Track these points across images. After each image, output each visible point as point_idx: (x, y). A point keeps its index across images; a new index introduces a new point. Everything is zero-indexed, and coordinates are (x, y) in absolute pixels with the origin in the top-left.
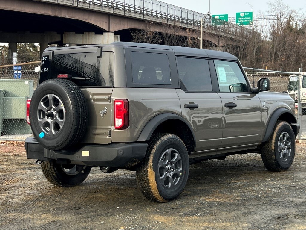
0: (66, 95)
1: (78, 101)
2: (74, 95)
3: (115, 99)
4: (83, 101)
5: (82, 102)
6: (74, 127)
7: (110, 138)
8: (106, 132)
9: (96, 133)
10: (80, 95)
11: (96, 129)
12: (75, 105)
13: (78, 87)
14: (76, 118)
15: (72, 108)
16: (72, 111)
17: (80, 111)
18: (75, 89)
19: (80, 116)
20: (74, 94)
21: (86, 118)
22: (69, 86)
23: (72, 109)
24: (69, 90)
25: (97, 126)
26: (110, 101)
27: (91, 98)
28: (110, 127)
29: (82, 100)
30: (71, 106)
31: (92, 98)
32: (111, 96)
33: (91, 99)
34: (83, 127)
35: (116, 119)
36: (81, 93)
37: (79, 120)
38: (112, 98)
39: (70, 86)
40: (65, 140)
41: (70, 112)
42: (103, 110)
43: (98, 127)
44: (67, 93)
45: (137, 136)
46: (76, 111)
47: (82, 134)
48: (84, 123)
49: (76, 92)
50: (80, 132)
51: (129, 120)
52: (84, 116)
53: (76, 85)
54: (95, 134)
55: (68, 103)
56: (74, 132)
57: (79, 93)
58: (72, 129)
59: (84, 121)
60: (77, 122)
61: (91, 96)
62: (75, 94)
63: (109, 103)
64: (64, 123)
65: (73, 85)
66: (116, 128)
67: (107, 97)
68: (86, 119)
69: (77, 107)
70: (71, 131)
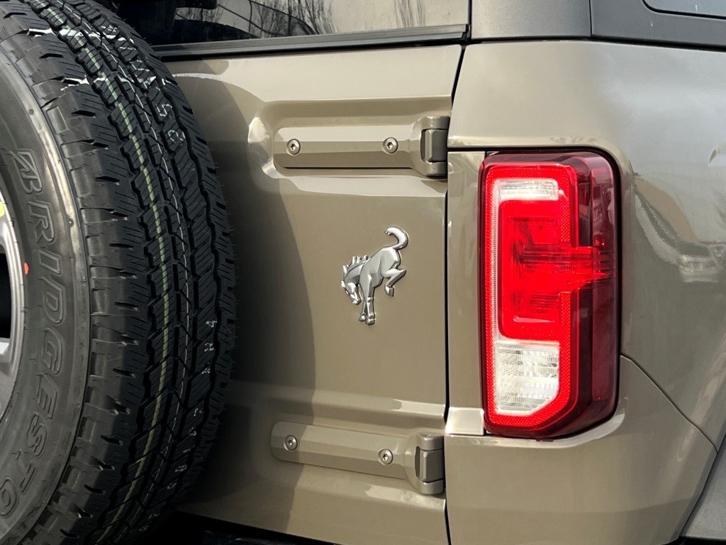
0: (23, 115)
1: (135, 170)
2: (102, 117)
3: (487, 149)
4: (188, 169)
5: (178, 180)
6: (102, 420)
7: (439, 505)
8: (399, 447)
9: (301, 449)
10: (154, 115)
11: (304, 412)
12: (106, 213)
13: (146, 49)
14: (117, 336)
15: (84, 240)
16: (79, 265)
17: (154, 267)
18: (113, 59)
19: (153, 316)
20: (95, 103)
21: (212, 324)
22: (57, 29)
23: (76, 245)
24: (53, 67)
25: (310, 385)
26: (433, 168)
27: (255, 145)
28: (437, 410)
29: (173, 164)
30: (67, 218)
31: (270, 142)
32: (445, 124)
33: (261, 154)
34: (186, 408)
35: (501, 344)
36: (168, 98)
37: (151, 350)
38: (454, 138)
39: (63, 32)
40: (22, 524)
41: (58, 280)
42: (370, 249)
43: (321, 397)
44: (28, 102)
45: (691, 493)
46: (115, 271)
47: (183, 468)
48: (192, 372)
49: (120, 86)
50: (166, 450)
51: (619, 353)
52: (196, 305)
53: (127, 28)
54: (292, 461)
55: (45, 196)
56: (101, 457)
57: (148, 102)
58: (80, 432)
59: (194, 353)
60: (127, 373)
61: (256, 131)
62: (110, 106)
63: (432, 193)
64: (14, 369)
65: (97, 29)
66: (497, 426)
67: (406, 133)
68: (214, 335)
69: (125, 227)
70: (73, 452)
